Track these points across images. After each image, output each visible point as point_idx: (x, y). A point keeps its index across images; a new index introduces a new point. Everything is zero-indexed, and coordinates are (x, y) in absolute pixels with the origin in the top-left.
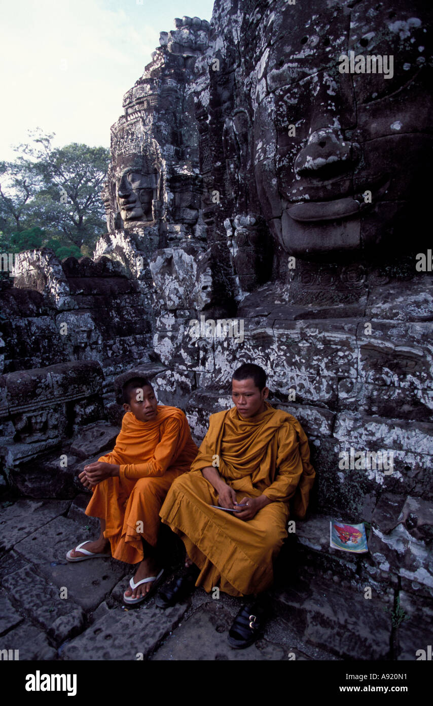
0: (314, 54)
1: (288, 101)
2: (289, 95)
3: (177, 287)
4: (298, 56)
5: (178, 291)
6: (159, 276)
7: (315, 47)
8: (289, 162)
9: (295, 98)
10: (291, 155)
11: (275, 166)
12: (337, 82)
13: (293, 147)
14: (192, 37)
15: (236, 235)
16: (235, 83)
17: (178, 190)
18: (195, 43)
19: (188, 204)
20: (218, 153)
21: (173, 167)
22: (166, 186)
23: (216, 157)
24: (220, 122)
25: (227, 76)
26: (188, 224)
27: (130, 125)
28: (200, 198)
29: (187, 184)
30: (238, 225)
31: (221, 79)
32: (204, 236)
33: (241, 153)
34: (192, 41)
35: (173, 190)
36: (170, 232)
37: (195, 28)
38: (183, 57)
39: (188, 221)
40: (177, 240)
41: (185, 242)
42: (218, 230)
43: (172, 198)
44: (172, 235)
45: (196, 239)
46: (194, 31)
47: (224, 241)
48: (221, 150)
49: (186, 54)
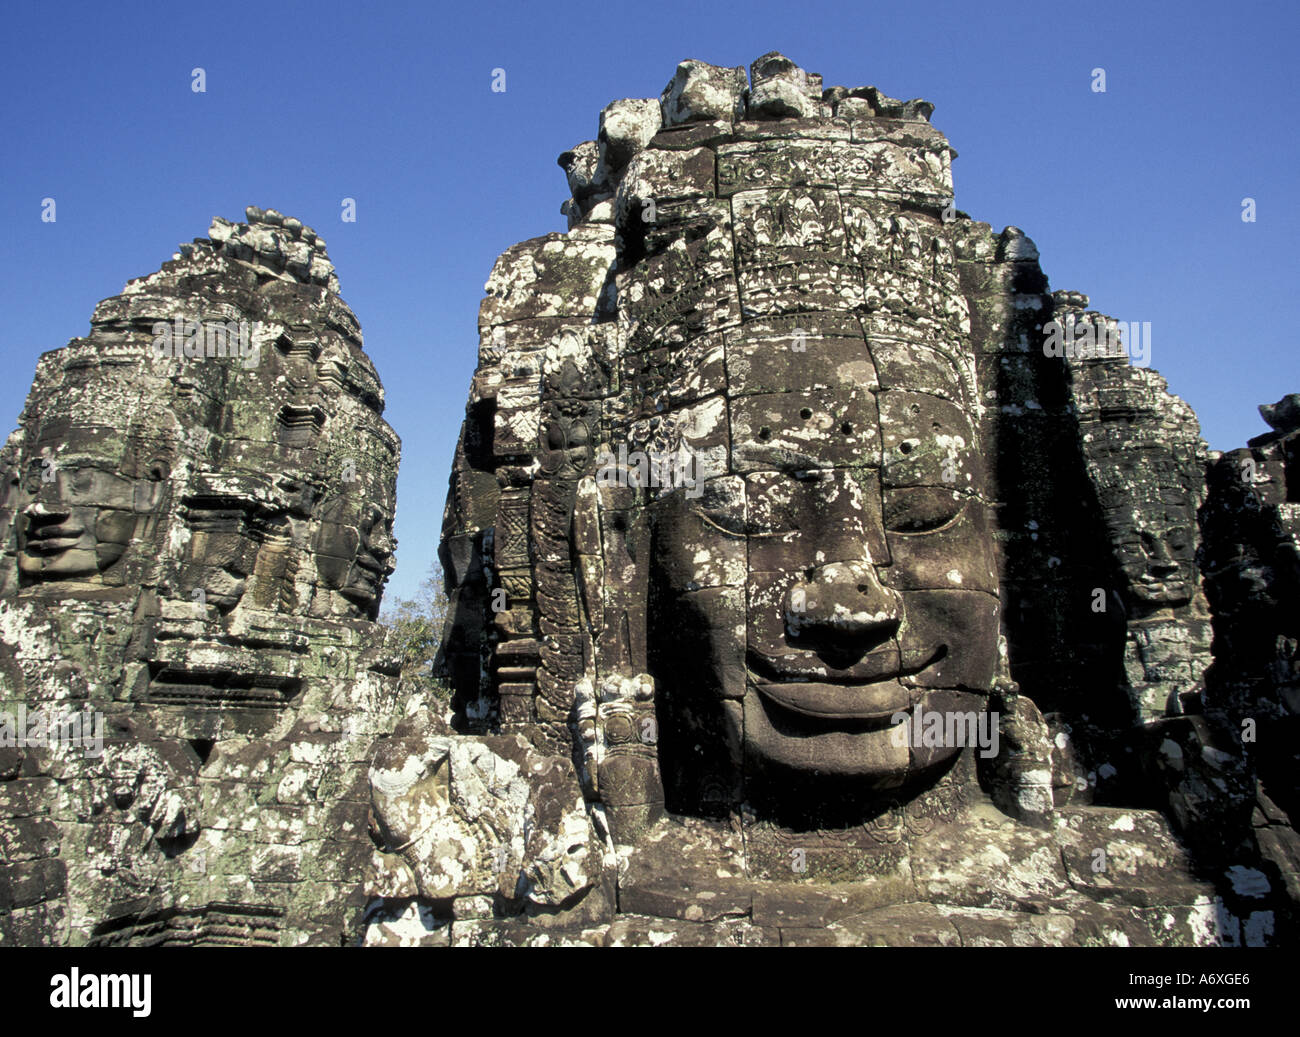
0: (827, 440)
1: (775, 497)
2: (776, 487)
3: (458, 836)
4: (798, 435)
5: (461, 849)
6: (405, 805)
7: (827, 431)
8: (772, 601)
9: (786, 495)
10: (778, 588)
11: (748, 603)
12: (863, 491)
13: (782, 576)
14: (283, 246)
15: (602, 715)
16: (602, 421)
17: (206, 525)
18: (287, 258)
19: (225, 561)
20: (554, 538)
21: (204, 474)
22: (178, 513)
23: (548, 543)
24: (561, 479)
25: (585, 404)
26: (217, 604)
27: (109, 364)
28: (256, 551)
29: (230, 517)
30: (614, 696)
31: (572, 404)
32: (253, 635)
33: (606, 546)
34: (281, 252)
35: (190, 524)
36: (167, 620)
37: (290, 235)
38: (256, 273)
39: (216, 598)
40: (181, 640)
41: (203, 647)
42: (546, 698)
43: (186, 540)
44: (170, 628)
45: (233, 642)
46: (287, 238)
47: (560, 724)
48: (561, 533)
49: (263, 269)
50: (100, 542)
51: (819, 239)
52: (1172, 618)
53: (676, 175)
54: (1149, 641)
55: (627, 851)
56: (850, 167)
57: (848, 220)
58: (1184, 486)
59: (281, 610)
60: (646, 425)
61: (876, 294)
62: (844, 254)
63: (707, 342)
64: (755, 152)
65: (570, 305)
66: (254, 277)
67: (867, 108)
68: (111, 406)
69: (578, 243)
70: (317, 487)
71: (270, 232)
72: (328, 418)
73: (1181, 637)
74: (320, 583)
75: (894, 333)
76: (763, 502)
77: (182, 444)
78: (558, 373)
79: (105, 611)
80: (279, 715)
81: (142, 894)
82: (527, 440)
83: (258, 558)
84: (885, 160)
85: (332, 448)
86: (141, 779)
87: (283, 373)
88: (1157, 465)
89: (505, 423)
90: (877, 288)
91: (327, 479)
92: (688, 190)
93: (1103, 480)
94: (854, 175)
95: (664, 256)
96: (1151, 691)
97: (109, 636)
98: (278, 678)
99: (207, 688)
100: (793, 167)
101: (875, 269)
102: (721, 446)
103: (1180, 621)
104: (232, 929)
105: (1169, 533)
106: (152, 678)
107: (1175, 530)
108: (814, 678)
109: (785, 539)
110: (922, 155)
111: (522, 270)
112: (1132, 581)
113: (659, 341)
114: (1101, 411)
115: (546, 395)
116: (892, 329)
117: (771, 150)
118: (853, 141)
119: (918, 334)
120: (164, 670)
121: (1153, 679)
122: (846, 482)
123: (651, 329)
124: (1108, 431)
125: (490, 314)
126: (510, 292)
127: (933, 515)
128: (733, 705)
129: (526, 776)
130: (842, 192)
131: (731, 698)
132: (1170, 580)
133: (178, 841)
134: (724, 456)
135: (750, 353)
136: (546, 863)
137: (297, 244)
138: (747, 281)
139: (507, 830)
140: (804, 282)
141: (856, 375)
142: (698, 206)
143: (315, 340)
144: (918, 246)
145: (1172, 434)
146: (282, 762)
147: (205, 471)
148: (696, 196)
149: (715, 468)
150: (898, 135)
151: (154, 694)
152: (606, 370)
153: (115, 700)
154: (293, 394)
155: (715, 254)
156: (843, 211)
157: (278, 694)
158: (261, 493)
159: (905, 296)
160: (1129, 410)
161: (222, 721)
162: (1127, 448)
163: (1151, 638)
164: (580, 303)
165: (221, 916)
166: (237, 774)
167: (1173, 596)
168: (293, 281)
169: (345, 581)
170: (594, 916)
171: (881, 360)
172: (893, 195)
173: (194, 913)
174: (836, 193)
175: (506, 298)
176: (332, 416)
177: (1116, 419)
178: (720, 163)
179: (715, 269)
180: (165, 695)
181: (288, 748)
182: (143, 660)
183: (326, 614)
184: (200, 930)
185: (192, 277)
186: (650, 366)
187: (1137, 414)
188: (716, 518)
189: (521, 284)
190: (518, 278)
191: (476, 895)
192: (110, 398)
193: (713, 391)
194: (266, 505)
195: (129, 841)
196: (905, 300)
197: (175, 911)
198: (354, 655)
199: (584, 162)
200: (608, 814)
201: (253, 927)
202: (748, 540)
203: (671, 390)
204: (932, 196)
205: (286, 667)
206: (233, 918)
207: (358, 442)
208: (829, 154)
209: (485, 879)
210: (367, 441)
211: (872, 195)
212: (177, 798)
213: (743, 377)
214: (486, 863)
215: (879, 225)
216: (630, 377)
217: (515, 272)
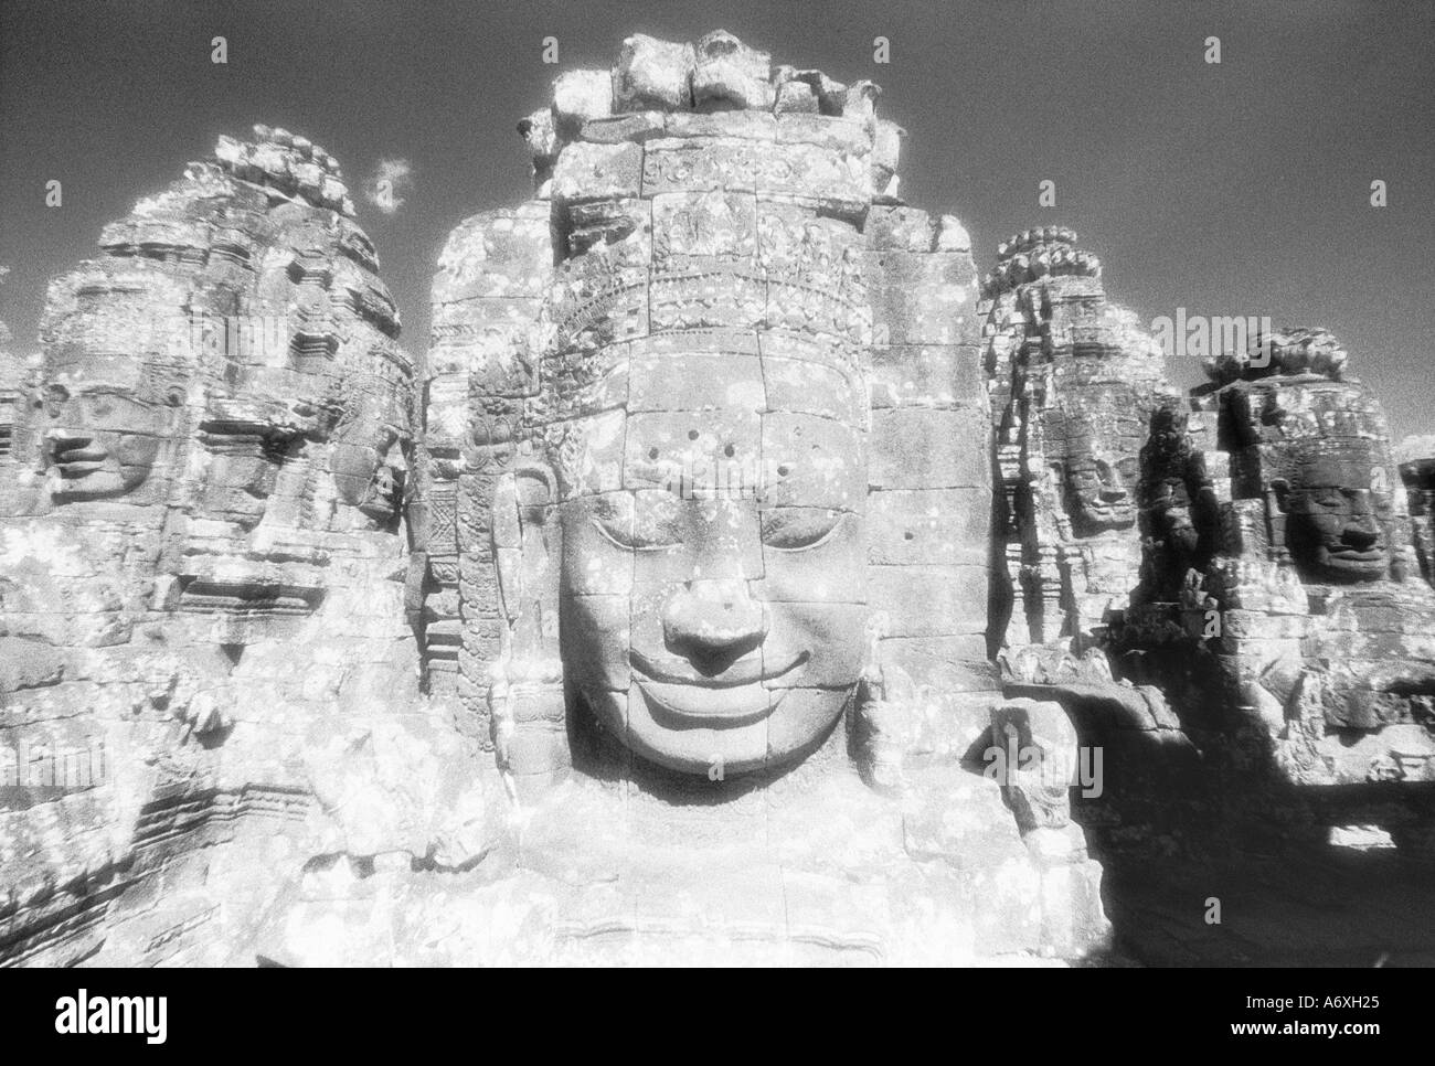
1: (660, 513)
2: (662, 504)
4: (683, 456)
7: (710, 453)
8: (654, 609)
9: (671, 512)
10: (659, 597)
11: (631, 610)
12: (740, 511)
13: (664, 586)
14: (292, 168)
15: (513, 695)
16: (523, 418)
17: (225, 448)
18: (297, 180)
19: (245, 483)
20: (477, 530)
21: (220, 400)
22: (197, 438)
23: (472, 534)
24: (485, 474)
25: (507, 402)
26: (240, 522)
27: (120, 291)
28: (275, 474)
29: (247, 442)
30: (522, 680)
31: (496, 403)
32: (276, 550)
33: (524, 538)
34: (290, 174)
35: (211, 448)
36: (193, 537)
37: (300, 156)
38: (268, 196)
39: (240, 517)
40: (208, 556)
41: (227, 562)
42: (467, 677)
43: (207, 463)
44: (197, 544)
45: (256, 557)
46: (297, 159)
47: (479, 700)
48: (483, 525)
49: (274, 192)
50: (124, 465)
51: (729, 249)
52: (1115, 538)
53: (602, 171)
54: (1094, 558)
55: (532, 811)
56: (770, 170)
57: (762, 228)
58: (1140, 419)
59: (302, 526)
60: (560, 427)
61: (777, 309)
62: (753, 264)
63: (616, 353)
64: (681, 149)
65: (517, 285)
66: (265, 200)
67: (810, 93)
68: (125, 333)
69: (526, 221)
70: (333, 411)
71: (279, 153)
72: (341, 344)
73: (1120, 556)
74: (339, 500)
75: (789, 351)
76: (649, 518)
77: (197, 373)
78: (484, 371)
79: (132, 531)
80: (304, 621)
81: (184, 780)
82: (456, 435)
83: (278, 479)
84: (805, 164)
85: (346, 373)
86: (174, 683)
87: (295, 300)
88: (1118, 398)
89: (436, 418)
90: (779, 304)
91: (343, 403)
92: (611, 190)
93: (1069, 411)
94: (773, 179)
95: (585, 258)
96: (1090, 602)
97: (138, 554)
98: (301, 589)
99: (235, 599)
100: (715, 167)
101: (779, 283)
102: (615, 463)
103: (1121, 541)
104: (268, 805)
105: (1121, 462)
106: (183, 590)
107: (1128, 460)
108: (684, 681)
109: (669, 552)
110: (844, 158)
111: (473, 247)
112: (1085, 504)
113: (574, 346)
114: (1074, 346)
115: (473, 393)
116: (788, 346)
117: (696, 148)
118: (777, 142)
119: (814, 351)
120: (193, 583)
121: (1093, 590)
122: (725, 503)
123: (568, 334)
124: (1078, 365)
125: (443, 291)
126: (460, 269)
127: (806, 533)
128: (619, 698)
129: (435, 754)
130: (759, 197)
131: (617, 691)
132: (1119, 505)
133: (213, 735)
134: (617, 472)
135: (650, 367)
136: (445, 833)
137: (308, 166)
138: (657, 291)
139: (421, 799)
140: (709, 296)
141: (744, 395)
142: (620, 206)
143: (325, 267)
144: (827, 257)
145: (1135, 371)
146: (306, 664)
147: (222, 397)
148: (619, 197)
149: (610, 482)
150: (821, 137)
151: (185, 605)
152: (529, 371)
153: (149, 610)
154: (306, 320)
155: (632, 258)
156: (758, 218)
157: (302, 602)
158: (277, 419)
159: (806, 311)
160: (1099, 347)
161: (250, 627)
162: (1094, 383)
163: (1096, 555)
164: (526, 283)
165: (259, 794)
166: (266, 674)
167: (1118, 519)
168: (306, 204)
169: (363, 497)
170: (489, 875)
171: (771, 380)
172: (810, 201)
173: (233, 793)
174: (754, 197)
175: (458, 275)
176: (345, 343)
177: (1087, 355)
178: (647, 159)
179: (629, 276)
180: (196, 605)
181: (311, 653)
182: (174, 574)
183: (347, 528)
184: (240, 806)
185: (200, 201)
186: (565, 371)
187: (1106, 351)
188: (607, 528)
189: (471, 261)
190: (469, 255)
191: (396, 851)
192: (122, 325)
193: (614, 404)
194: (282, 429)
195: (167, 735)
196: (806, 316)
197: (214, 792)
198: (372, 566)
199: (540, 131)
200: (516, 782)
201: (287, 803)
202: (635, 551)
203: (583, 396)
204: (849, 203)
205: (305, 578)
206: (269, 795)
207: (372, 367)
208: (752, 153)
209: (403, 839)
210: (382, 365)
211: (788, 201)
212: (210, 699)
213: (641, 393)
214: (403, 826)
215: (791, 235)
216: (548, 379)
217: (467, 250)
